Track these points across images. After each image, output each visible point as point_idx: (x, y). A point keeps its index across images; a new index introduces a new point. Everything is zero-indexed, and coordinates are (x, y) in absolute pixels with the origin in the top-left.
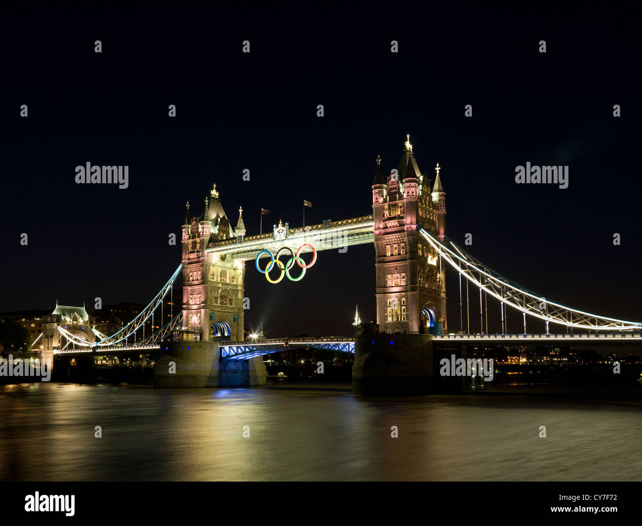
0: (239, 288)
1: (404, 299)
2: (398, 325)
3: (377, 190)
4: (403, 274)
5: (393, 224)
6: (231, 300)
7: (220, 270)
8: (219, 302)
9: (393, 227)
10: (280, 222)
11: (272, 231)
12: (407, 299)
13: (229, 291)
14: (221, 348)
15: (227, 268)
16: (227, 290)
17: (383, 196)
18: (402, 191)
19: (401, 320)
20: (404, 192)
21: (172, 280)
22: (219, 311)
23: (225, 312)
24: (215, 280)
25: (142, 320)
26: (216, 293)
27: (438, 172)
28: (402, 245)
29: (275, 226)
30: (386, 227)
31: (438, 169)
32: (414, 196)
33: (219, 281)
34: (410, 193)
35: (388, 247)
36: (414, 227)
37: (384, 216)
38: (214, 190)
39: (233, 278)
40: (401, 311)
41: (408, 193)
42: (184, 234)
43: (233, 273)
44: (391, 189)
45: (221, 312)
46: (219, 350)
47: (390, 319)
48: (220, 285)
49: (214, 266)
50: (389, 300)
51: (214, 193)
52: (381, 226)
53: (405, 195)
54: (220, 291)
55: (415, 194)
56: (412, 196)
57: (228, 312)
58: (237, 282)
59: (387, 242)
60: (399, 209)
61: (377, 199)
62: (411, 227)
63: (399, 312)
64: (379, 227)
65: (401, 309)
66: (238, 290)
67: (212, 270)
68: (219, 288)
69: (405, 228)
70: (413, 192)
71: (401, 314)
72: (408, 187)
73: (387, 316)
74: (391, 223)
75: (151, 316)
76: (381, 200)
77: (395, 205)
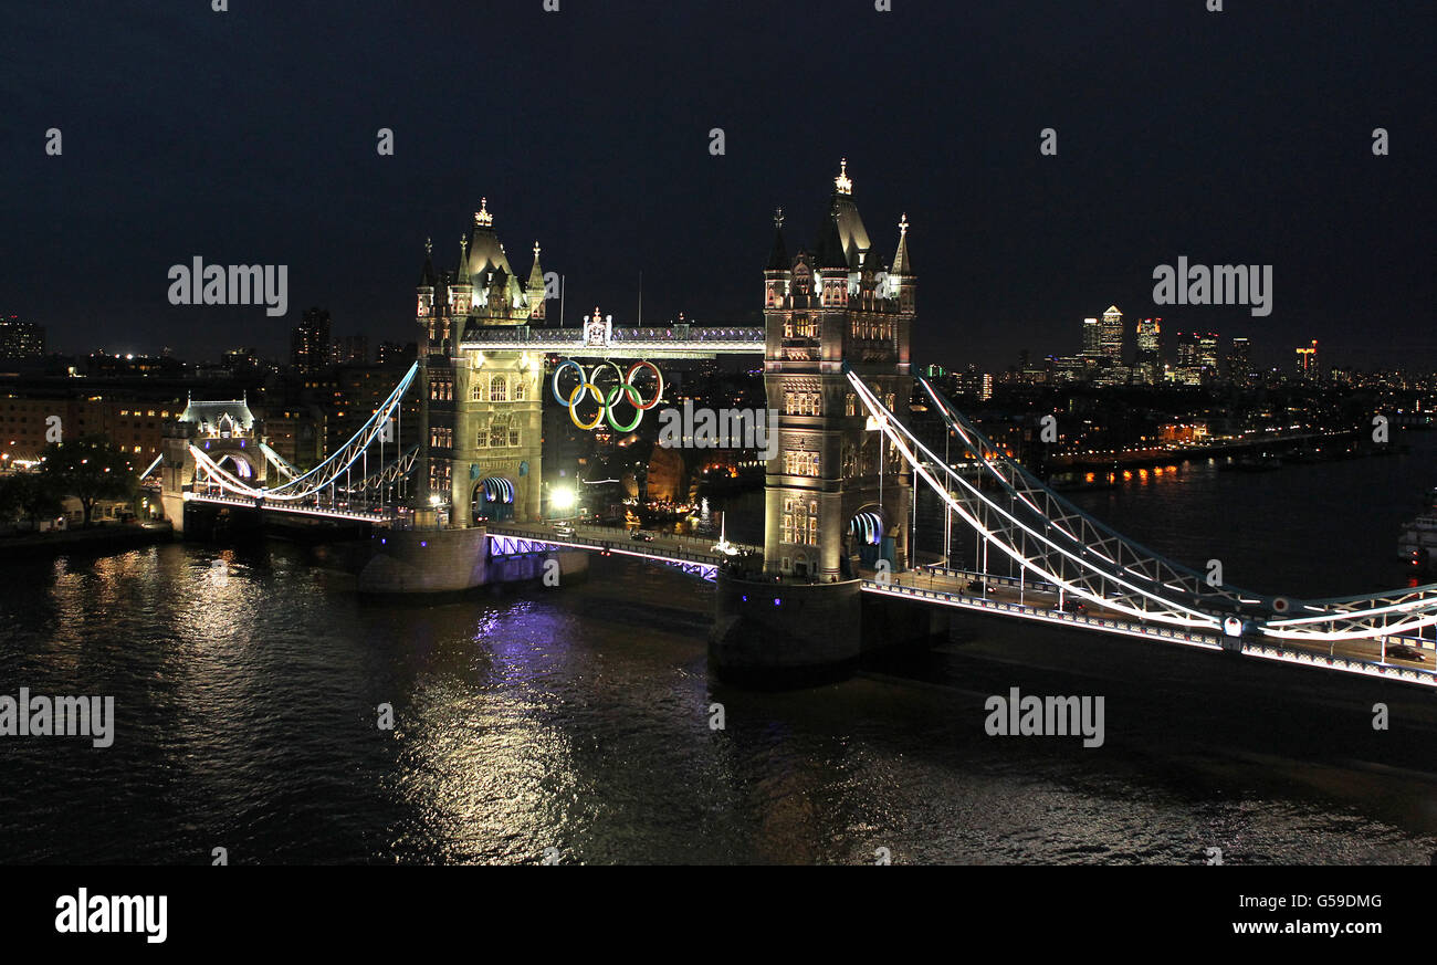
0: (532, 408)
1: (814, 503)
2: (802, 552)
3: (772, 282)
4: (815, 455)
5: (799, 355)
6: (514, 435)
7: (490, 377)
8: (489, 440)
9: (800, 359)
10: (597, 314)
11: (581, 325)
12: (819, 502)
13: (510, 417)
14: (490, 538)
15: (506, 371)
16: (505, 416)
17: (783, 295)
18: (818, 288)
19: (808, 542)
20: (821, 294)
21: (399, 391)
22: (488, 460)
23: (503, 459)
24: (481, 400)
25: (346, 461)
26: (483, 425)
27: (903, 232)
28: (816, 396)
29: (586, 318)
30: (785, 358)
31: (903, 226)
32: (838, 303)
33: (490, 400)
34: (832, 299)
35: (790, 395)
36: (837, 366)
37: (784, 336)
38: (484, 211)
39: (520, 389)
40: (808, 526)
41: (828, 297)
42: (421, 304)
43: (519, 379)
44: (799, 283)
45: (492, 460)
46: (485, 542)
47: (788, 536)
48: (491, 409)
49: (477, 371)
50: (787, 501)
51: (483, 217)
52: (778, 354)
53: (822, 300)
54: (491, 420)
55: (840, 299)
56: (835, 303)
57: (508, 458)
58: (528, 396)
59: (788, 387)
60: (812, 326)
61: (771, 298)
62: (830, 367)
63: (805, 525)
64: (774, 356)
65: (808, 520)
66: (529, 412)
67: (474, 379)
68: (490, 413)
69: (821, 364)
70: (837, 297)
71: (808, 532)
72: (828, 285)
73: (783, 530)
74: (795, 353)
75: (362, 456)
76: (779, 302)
77: (805, 317)
